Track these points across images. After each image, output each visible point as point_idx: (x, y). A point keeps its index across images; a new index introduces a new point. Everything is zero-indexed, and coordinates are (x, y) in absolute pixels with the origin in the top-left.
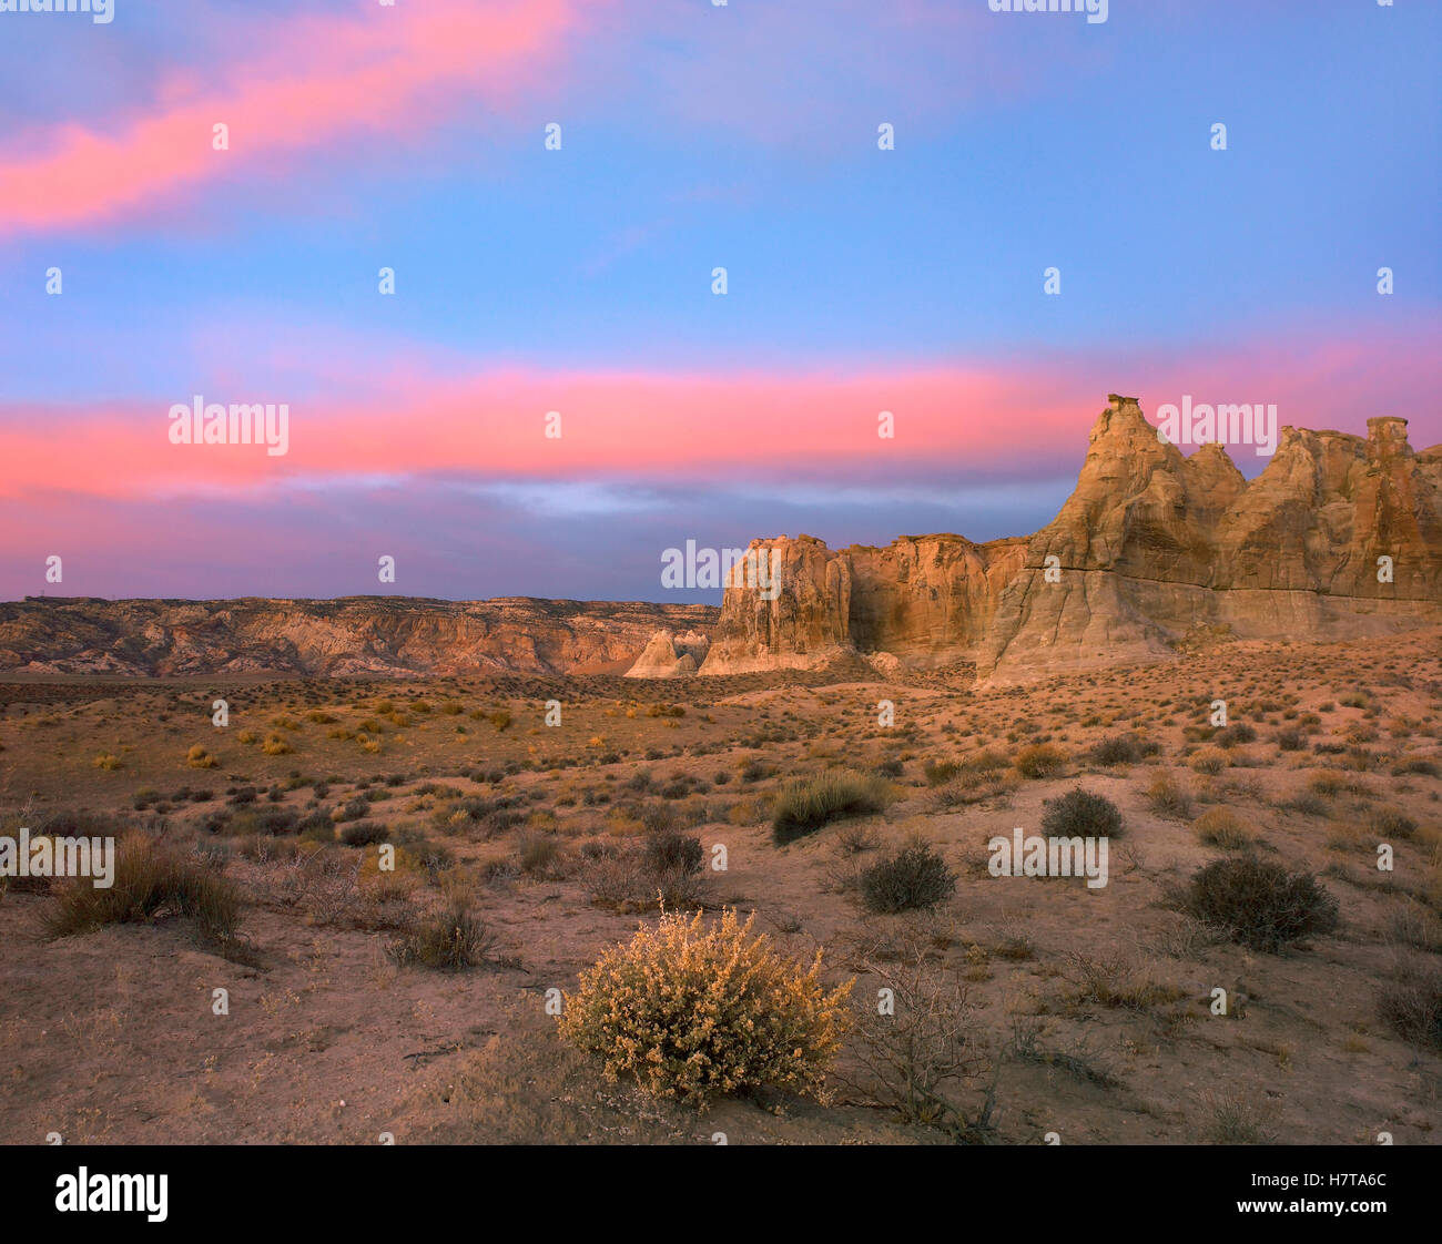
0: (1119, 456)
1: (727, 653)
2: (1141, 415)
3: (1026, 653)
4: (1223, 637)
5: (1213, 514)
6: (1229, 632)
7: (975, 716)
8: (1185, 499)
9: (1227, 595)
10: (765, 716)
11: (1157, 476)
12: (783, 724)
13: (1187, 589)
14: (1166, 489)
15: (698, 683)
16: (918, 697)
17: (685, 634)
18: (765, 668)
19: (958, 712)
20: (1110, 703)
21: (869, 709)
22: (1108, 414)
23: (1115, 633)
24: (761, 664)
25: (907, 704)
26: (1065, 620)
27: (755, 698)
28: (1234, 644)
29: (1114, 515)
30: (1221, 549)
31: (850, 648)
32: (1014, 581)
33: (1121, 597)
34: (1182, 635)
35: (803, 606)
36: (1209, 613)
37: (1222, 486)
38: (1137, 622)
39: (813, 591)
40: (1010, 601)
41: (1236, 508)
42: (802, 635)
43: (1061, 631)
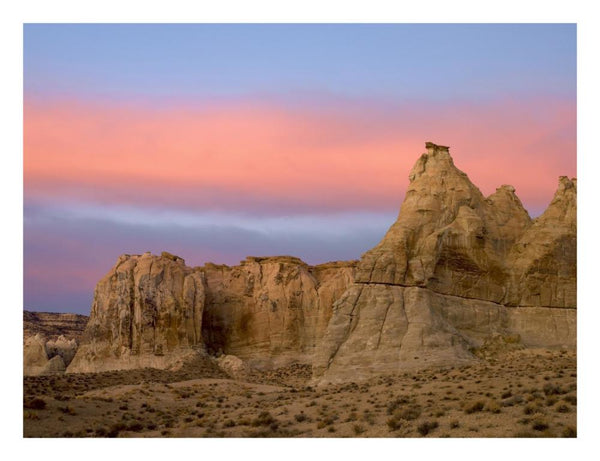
0: (433, 193)
1: (93, 354)
2: (451, 160)
3: (355, 355)
4: (514, 345)
5: (507, 244)
6: (518, 341)
7: (325, 407)
8: (485, 231)
9: (516, 311)
10: (125, 408)
11: (463, 211)
12: (142, 416)
13: (485, 305)
14: (470, 222)
15: (65, 380)
16: (264, 392)
17: (57, 338)
18: (126, 368)
19: (309, 403)
20: (447, 396)
21: (221, 401)
22: (425, 158)
23: (428, 340)
24: (125, 363)
25: (256, 397)
26: (387, 327)
27: (116, 392)
28: (523, 351)
29: (428, 241)
30: (512, 273)
31: (202, 351)
32: (345, 294)
33: (433, 310)
34: (480, 343)
35: (162, 314)
36: (502, 325)
37: (513, 222)
38: (446, 332)
39: (172, 301)
40: (342, 311)
41: (524, 240)
42: (161, 339)
43: (384, 337)
